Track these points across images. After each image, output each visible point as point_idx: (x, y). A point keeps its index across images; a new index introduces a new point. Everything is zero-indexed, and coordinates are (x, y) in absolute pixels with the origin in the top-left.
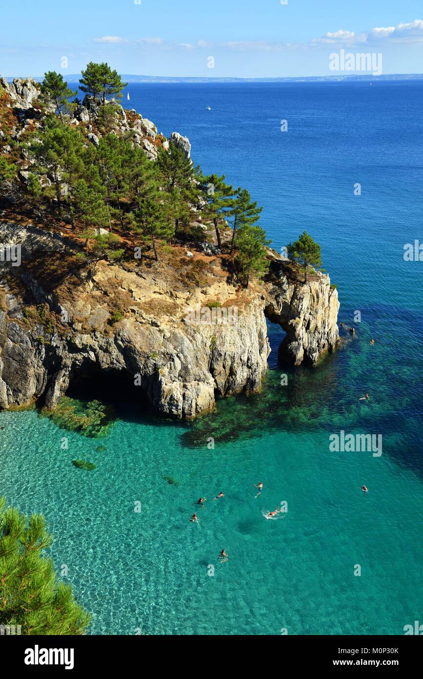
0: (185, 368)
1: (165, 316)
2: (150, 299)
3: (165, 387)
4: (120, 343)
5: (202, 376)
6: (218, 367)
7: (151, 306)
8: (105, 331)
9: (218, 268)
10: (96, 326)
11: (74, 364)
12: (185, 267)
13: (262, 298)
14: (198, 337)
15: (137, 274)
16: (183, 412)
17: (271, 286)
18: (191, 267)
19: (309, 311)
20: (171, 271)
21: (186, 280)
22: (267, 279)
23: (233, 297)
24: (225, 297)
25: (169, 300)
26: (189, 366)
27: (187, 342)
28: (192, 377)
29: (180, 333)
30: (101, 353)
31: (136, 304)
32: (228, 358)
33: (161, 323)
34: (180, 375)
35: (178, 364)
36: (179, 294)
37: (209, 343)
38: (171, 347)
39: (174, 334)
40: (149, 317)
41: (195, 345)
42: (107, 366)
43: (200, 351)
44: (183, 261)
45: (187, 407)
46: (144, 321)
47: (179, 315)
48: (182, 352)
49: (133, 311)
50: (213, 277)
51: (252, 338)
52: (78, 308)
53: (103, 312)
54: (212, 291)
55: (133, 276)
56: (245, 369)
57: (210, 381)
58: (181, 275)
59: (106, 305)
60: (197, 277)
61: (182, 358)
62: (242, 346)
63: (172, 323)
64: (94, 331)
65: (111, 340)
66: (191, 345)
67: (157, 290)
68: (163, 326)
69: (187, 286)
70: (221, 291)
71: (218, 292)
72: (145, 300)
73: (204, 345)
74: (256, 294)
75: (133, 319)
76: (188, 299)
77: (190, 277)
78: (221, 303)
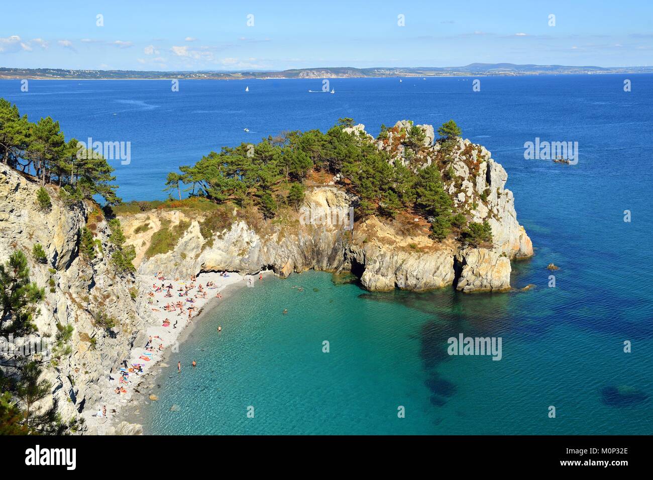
0: (380, 269)
1: (387, 245)
2: (384, 236)
3: (365, 273)
4: (364, 252)
5: (386, 274)
6: (399, 274)
7: (383, 240)
8: (361, 246)
9: (426, 229)
10: (359, 242)
11: (351, 258)
12: (408, 225)
13: (452, 251)
14: (395, 258)
15: (383, 224)
16: (368, 286)
17: (459, 245)
18: (411, 226)
19: (476, 264)
20: (399, 225)
21: (405, 232)
22: (459, 240)
23: (430, 245)
24: (424, 244)
25: (394, 239)
26: (382, 268)
27: (387, 258)
28: (380, 273)
29: (389, 254)
30: (358, 255)
31: (377, 237)
32: (404, 271)
33: (383, 247)
34: (376, 271)
35: (377, 265)
36: (398, 237)
37: (400, 262)
38: (380, 258)
39: (385, 253)
40: (380, 244)
41: (391, 261)
42: (358, 261)
43: (392, 264)
44: (409, 223)
45: (370, 284)
46: (376, 245)
47: (394, 246)
48: (383, 262)
49: (374, 240)
50: (420, 232)
51: (426, 266)
52: (357, 234)
53: (364, 236)
54: (417, 239)
55: (381, 224)
56: (415, 279)
57: (389, 278)
58: (404, 228)
60: (411, 231)
61: (381, 264)
62: (417, 268)
63: (388, 249)
64: (357, 245)
65: (362, 250)
66: (389, 260)
67: (389, 232)
68: (383, 250)
69: (403, 234)
70: (423, 240)
71: (420, 240)
72: (381, 236)
73: (397, 262)
74: (448, 247)
75: (373, 243)
76: (402, 240)
77: (408, 230)
78: (419, 246)
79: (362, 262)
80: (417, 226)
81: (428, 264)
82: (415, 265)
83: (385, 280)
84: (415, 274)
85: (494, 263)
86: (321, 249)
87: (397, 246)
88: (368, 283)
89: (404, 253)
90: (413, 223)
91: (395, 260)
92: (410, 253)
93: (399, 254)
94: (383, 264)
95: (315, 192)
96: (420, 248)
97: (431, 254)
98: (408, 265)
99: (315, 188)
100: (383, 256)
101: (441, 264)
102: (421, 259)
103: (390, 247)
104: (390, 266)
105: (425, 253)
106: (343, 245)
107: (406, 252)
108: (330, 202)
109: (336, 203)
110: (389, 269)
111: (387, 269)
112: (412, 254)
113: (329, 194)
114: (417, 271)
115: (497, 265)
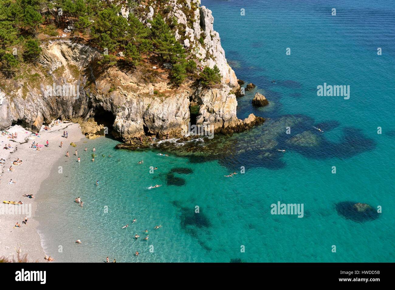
0: (129, 115)
1: (132, 93)
2: (128, 85)
3: (116, 120)
4: (110, 100)
5: (135, 119)
6: (147, 118)
7: (127, 88)
8: (107, 95)
9: (164, 76)
10: (104, 92)
11: (96, 106)
12: (148, 73)
13: (188, 93)
14: (142, 103)
15: (125, 73)
16: (121, 131)
18: (151, 73)
19: (211, 102)
20: (140, 73)
21: (147, 79)
23: (169, 89)
24: (164, 89)
25: (137, 86)
26: (131, 114)
27: (135, 105)
28: (130, 119)
29: (135, 101)
30: (105, 103)
31: (122, 86)
32: (151, 114)
33: (128, 95)
34: (126, 117)
35: (127, 112)
36: (141, 84)
37: (146, 107)
38: (128, 105)
39: (131, 100)
40: (125, 92)
41: (138, 106)
42: (105, 109)
43: (140, 109)
44: (149, 71)
45: (123, 130)
46: (121, 93)
47: (138, 93)
48: (131, 108)
49: (119, 88)
50: (160, 79)
51: (169, 108)
52: (101, 84)
53: (108, 87)
54: (158, 85)
55: (124, 74)
56: (161, 121)
57: (138, 122)
58: (145, 76)
59: (110, 84)
60: (152, 78)
62: (162, 111)
63: (133, 96)
64: (103, 94)
65: (108, 99)
66: (136, 106)
67: (132, 81)
68: (129, 97)
69: (145, 81)
70: (163, 86)
71: (161, 86)
72: (125, 84)
73: (143, 107)
74: (185, 90)
75: (118, 92)
76: (144, 87)
77: (149, 78)
78: (161, 91)
79: (109, 109)
80: (156, 74)
81: (171, 106)
82: (160, 108)
83: (135, 124)
84: (161, 117)
85: (224, 100)
86: (65, 99)
87: (141, 92)
88: (120, 129)
89: (148, 98)
90: (152, 71)
91: (142, 105)
92: (154, 99)
93: (145, 100)
94: (131, 110)
95: (50, 45)
96: (161, 93)
97: (171, 97)
98: (154, 109)
99: (50, 41)
100: (131, 102)
101: (181, 105)
102: (164, 102)
103: (135, 94)
104: (138, 111)
105: (167, 97)
106: (86, 94)
107: (150, 98)
108: (66, 54)
109: (72, 55)
110: (138, 114)
111: (136, 115)
112: (156, 98)
113: (64, 47)
114: (162, 114)
115: (226, 102)
